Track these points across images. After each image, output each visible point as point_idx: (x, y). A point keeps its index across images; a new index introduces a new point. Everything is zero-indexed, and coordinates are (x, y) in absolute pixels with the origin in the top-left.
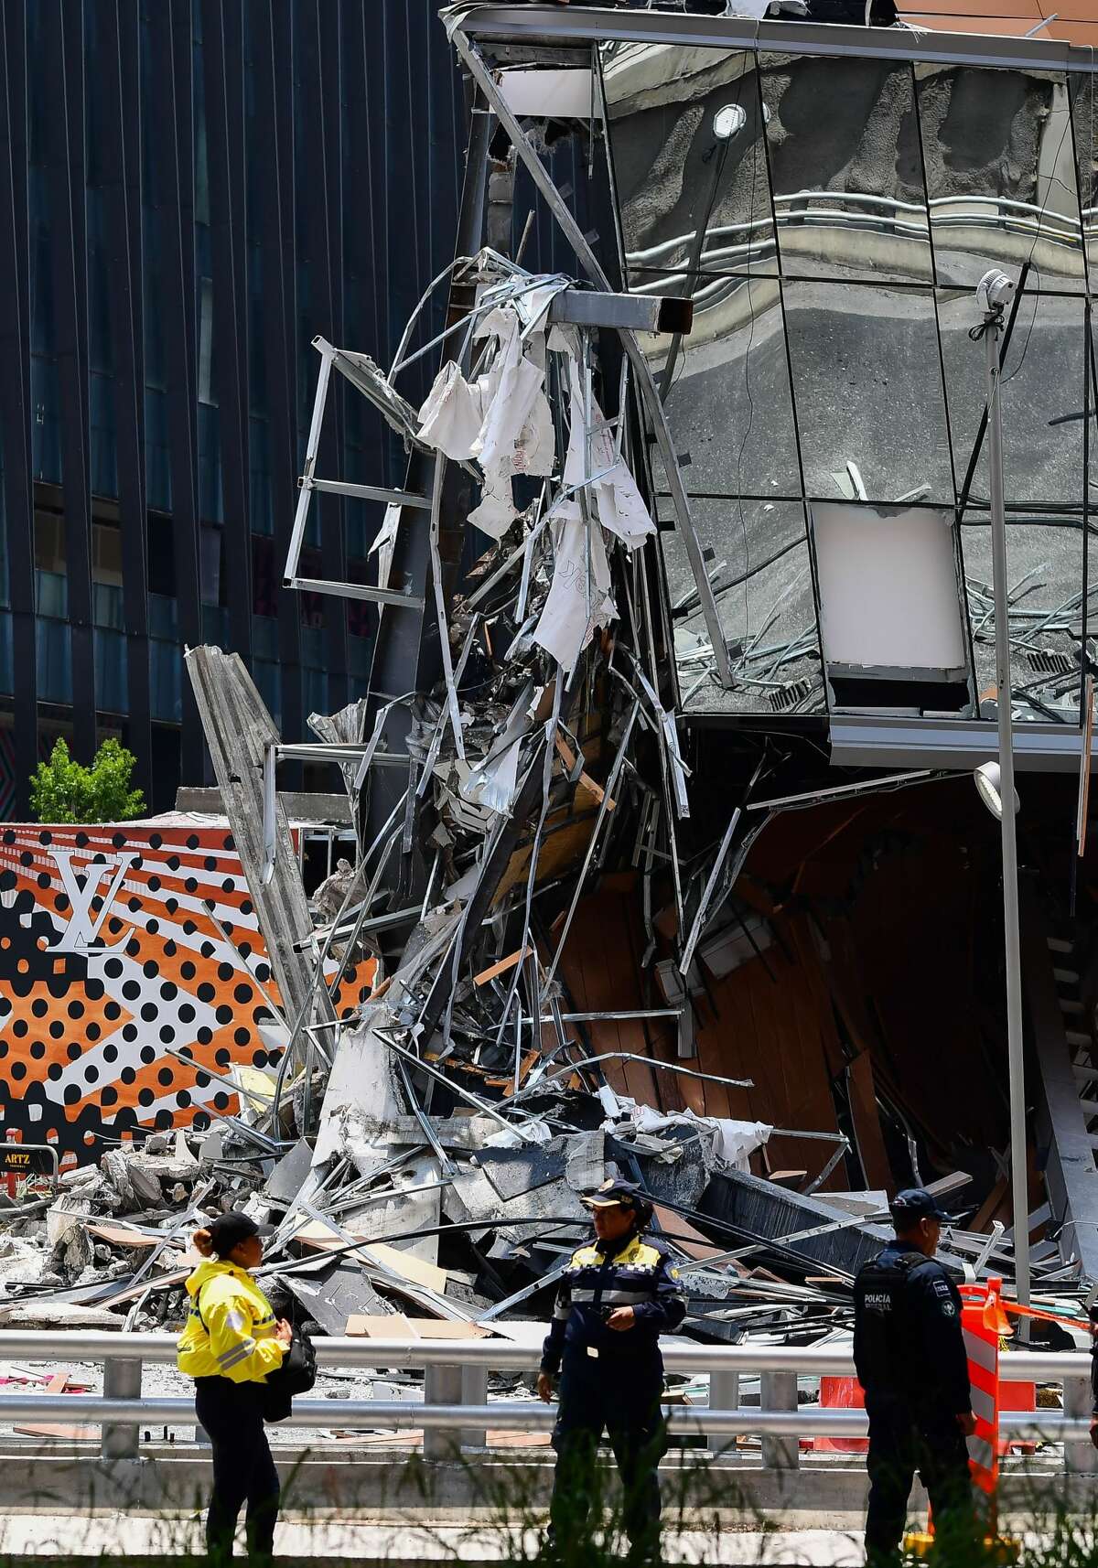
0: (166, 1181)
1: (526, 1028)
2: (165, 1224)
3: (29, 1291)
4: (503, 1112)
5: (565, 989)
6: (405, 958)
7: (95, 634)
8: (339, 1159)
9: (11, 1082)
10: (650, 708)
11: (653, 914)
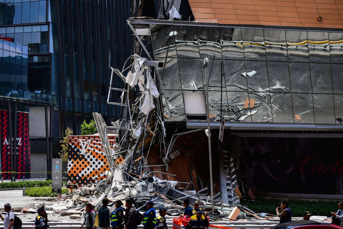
0: (90, 191)
1: (143, 167)
2: (90, 198)
3: (70, 208)
4: (139, 180)
5: (148, 162)
6: (126, 157)
7: (94, 102)
8: (115, 188)
9: (74, 174)
10: (160, 121)
11: (161, 150)
